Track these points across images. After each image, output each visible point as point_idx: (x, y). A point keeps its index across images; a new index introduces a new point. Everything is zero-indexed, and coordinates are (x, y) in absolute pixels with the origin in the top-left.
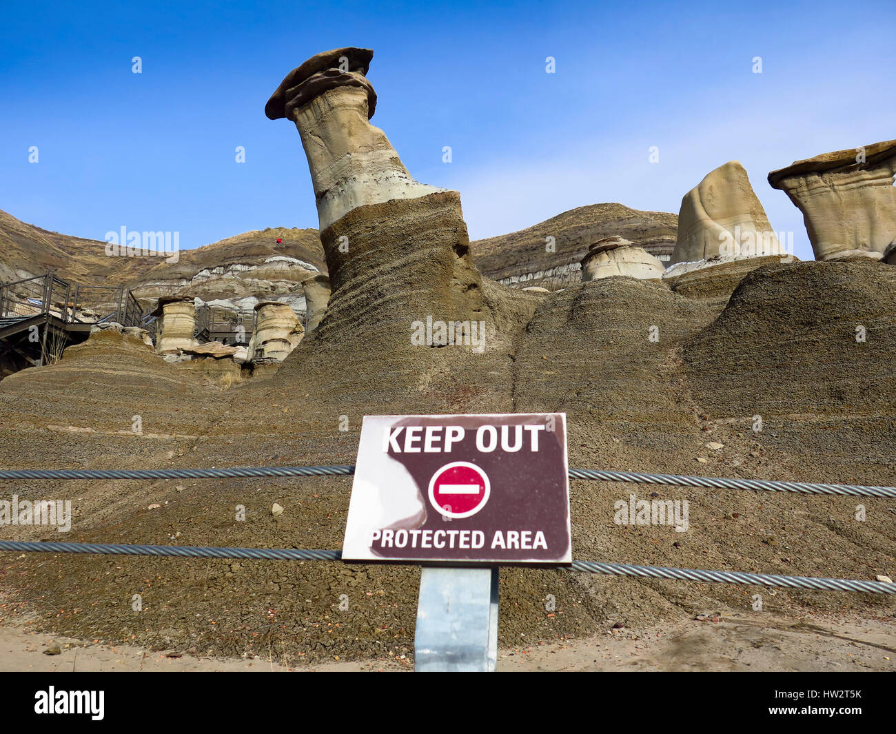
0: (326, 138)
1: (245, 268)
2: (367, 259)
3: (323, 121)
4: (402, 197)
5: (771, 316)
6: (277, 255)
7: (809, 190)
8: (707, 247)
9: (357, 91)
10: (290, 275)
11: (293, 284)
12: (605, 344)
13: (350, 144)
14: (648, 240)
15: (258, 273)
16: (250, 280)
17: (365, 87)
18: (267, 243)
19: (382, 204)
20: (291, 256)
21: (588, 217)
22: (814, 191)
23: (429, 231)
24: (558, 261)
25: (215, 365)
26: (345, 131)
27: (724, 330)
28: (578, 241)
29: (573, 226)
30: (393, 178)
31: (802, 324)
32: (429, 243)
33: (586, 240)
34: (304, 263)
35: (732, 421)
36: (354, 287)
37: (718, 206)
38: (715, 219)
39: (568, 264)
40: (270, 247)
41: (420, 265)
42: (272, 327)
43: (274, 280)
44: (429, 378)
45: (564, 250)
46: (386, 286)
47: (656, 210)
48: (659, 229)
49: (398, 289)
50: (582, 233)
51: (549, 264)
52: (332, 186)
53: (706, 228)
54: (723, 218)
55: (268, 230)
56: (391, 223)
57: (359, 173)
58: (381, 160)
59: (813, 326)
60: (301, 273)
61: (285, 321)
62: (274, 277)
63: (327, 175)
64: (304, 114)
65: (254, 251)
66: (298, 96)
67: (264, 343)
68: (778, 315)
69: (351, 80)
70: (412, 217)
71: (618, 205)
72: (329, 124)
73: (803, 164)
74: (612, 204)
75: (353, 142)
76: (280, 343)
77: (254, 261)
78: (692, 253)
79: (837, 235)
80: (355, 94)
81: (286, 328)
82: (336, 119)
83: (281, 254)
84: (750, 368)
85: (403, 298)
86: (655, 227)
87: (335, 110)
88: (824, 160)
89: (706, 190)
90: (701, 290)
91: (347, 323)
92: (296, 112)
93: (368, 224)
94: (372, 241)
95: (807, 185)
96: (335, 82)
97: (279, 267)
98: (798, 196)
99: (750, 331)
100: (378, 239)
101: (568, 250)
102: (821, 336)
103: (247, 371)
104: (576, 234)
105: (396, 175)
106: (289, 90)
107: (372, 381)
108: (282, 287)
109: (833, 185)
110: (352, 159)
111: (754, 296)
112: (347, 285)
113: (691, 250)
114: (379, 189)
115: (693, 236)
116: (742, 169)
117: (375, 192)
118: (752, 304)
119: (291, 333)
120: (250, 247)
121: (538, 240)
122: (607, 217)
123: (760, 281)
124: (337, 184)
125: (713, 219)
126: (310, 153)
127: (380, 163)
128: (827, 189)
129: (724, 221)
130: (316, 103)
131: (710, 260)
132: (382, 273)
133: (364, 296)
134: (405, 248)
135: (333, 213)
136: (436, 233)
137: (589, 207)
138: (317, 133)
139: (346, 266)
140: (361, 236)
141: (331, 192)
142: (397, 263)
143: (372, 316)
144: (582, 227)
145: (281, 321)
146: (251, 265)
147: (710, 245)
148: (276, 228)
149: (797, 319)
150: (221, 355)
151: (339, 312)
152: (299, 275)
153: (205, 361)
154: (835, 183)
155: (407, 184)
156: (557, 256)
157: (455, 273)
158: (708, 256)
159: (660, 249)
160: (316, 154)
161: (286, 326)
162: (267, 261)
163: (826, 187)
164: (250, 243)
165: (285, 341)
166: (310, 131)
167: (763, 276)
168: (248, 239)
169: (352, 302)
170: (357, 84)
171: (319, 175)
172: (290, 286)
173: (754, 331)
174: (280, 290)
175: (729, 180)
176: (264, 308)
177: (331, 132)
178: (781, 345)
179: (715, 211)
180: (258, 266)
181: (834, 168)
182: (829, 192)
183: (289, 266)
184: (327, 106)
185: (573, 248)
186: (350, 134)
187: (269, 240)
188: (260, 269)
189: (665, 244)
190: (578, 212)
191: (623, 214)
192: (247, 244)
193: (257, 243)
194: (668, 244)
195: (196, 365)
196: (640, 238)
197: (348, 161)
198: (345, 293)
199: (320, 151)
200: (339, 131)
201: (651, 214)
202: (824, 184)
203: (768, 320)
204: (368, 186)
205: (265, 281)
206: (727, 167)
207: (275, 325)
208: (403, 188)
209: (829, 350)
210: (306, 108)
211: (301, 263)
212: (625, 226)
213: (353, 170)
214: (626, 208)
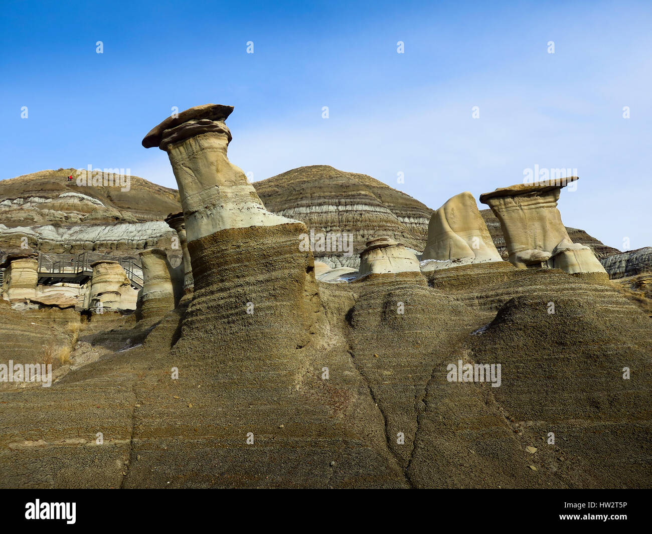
0: (196, 171)
1: (42, 200)
2: (234, 270)
3: (194, 158)
4: (261, 224)
5: (534, 335)
6: (69, 191)
7: (506, 208)
8: (451, 252)
9: (221, 136)
10: (80, 208)
11: (83, 215)
12: (415, 344)
13: (217, 178)
14: (350, 193)
15: (53, 205)
16: (47, 211)
17: (226, 133)
18: (62, 180)
19: (245, 228)
20: (81, 193)
21: (308, 174)
22: (509, 209)
23: (287, 256)
24: (287, 206)
25: (60, 314)
26: (214, 168)
27: (502, 342)
28: (301, 191)
29: (297, 180)
30: (253, 208)
31: (557, 343)
32: (287, 265)
33: (307, 191)
34: (92, 199)
35: (531, 423)
36: (221, 290)
37: (458, 223)
38: (456, 232)
39: (294, 208)
40: (64, 184)
41: (282, 282)
42: (106, 282)
43: (67, 212)
44: (301, 379)
45: (291, 198)
46: (254, 295)
47: (355, 172)
48: (358, 186)
49: (264, 299)
50: (304, 186)
51: (280, 207)
52: (201, 209)
53: (451, 238)
54: (461, 231)
55: (61, 170)
56: (253, 244)
57: (226, 202)
58: (243, 193)
59: (565, 346)
60: (90, 206)
61: (116, 276)
62: (67, 209)
63: (196, 199)
64: (177, 150)
65: (49, 187)
66: (174, 135)
67: (100, 294)
68: (539, 334)
69: (217, 128)
70: (270, 241)
71: (329, 167)
72: (200, 161)
73: (503, 191)
74: (325, 166)
75: (220, 177)
76: (113, 295)
77: (50, 195)
78: (440, 254)
79: (524, 240)
80: (219, 139)
81: (117, 282)
82: (206, 158)
83: (72, 190)
84: (528, 376)
85: (270, 308)
86: (354, 184)
87: (205, 151)
88: (516, 189)
89: (449, 211)
90: (451, 285)
91: (216, 319)
92: (171, 147)
93: (234, 243)
94: (238, 256)
95: (505, 204)
96: (205, 129)
97: (71, 201)
98: (499, 211)
99: (521, 345)
100: (243, 256)
101: (294, 197)
102: (573, 355)
103: (85, 317)
104: (300, 186)
105: (256, 207)
106: (166, 130)
107: (257, 379)
108: (74, 218)
109: (521, 206)
110: (220, 191)
111: (520, 318)
112: (215, 287)
113: (439, 251)
114: (242, 216)
115: (441, 242)
116: (473, 197)
117: (238, 219)
118: (520, 324)
119: (121, 286)
120: (46, 183)
121: (272, 189)
122: (322, 175)
123: (523, 307)
124: (206, 208)
125: (454, 232)
126: (181, 180)
127: (242, 196)
128: (517, 208)
129: (461, 233)
130: (189, 143)
131: (454, 261)
132: (248, 284)
133: (233, 300)
134: (266, 266)
135: (202, 229)
136: (292, 258)
137: (310, 167)
138: (188, 165)
139: (214, 273)
140: (228, 252)
141: (200, 213)
142: (261, 277)
143: (243, 319)
144: (304, 181)
145: (113, 276)
146: (47, 198)
147: (454, 251)
148: (68, 169)
149: (553, 339)
150: (65, 306)
151: (208, 308)
152: (88, 208)
153: (51, 310)
154: (522, 204)
155: (264, 214)
156: (286, 202)
157: (306, 288)
158: (452, 258)
159: (358, 200)
160: (187, 181)
161: (117, 280)
162: (61, 196)
163: (517, 207)
164: (46, 180)
165: (117, 293)
166: (182, 162)
167: (525, 304)
168: (44, 176)
169: (222, 302)
170: (221, 131)
171: (189, 198)
172: (81, 217)
173: (524, 345)
174: (73, 219)
175: (464, 204)
176: (99, 266)
177: (201, 168)
178: (546, 359)
179: (456, 226)
180: (53, 199)
181: (521, 194)
182: (518, 210)
183: (80, 200)
184: (198, 147)
185: (297, 196)
186: (218, 171)
187: (63, 178)
188: (55, 202)
189: (361, 197)
190: (301, 170)
191: (333, 174)
192: (43, 180)
193: (52, 181)
194: (364, 197)
195: (43, 314)
196: (344, 192)
197: (216, 192)
198: (212, 293)
199: (190, 180)
200: (209, 167)
201: (352, 175)
202: (515, 205)
203: (532, 337)
204: (233, 213)
205: (60, 212)
206: (462, 196)
207: (108, 280)
208: (261, 217)
209: (579, 366)
210: (179, 145)
211: (90, 198)
212: (335, 182)
213: (221, 200)
214: (335, 170)
